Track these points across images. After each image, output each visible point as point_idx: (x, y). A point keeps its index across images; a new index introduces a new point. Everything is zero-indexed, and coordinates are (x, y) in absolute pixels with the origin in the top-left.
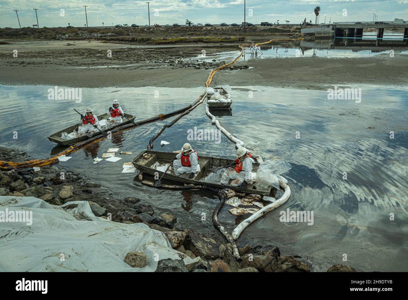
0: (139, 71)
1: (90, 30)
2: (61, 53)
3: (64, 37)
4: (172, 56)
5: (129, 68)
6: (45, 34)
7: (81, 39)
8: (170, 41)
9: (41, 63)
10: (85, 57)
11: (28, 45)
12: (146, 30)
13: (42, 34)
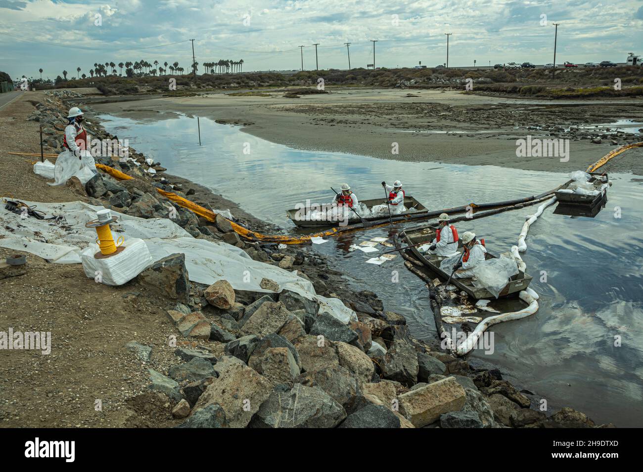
0: (491, 142)
1: (450, 72)
2: (390, 108)
3: (409, 83)
4: (566, 119)
5: (478, 136)
6: (382, 79)
7: (432, 87)
8: (579, 93)
9: (355, 123)
10: (422, 115)
11: (352, 96)
12: (547, 72)
13: (377, 79)
